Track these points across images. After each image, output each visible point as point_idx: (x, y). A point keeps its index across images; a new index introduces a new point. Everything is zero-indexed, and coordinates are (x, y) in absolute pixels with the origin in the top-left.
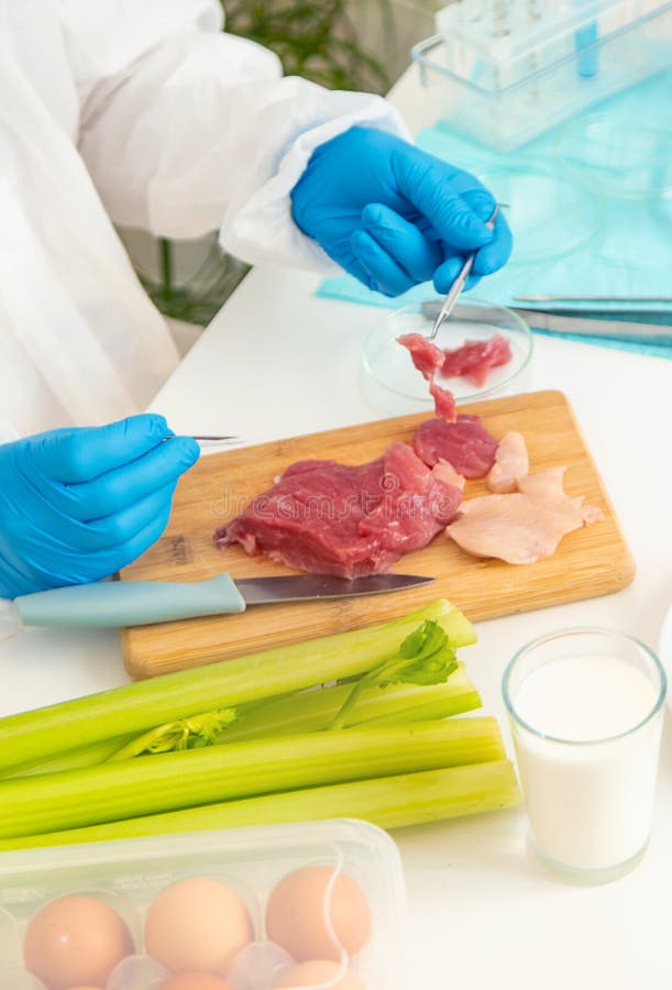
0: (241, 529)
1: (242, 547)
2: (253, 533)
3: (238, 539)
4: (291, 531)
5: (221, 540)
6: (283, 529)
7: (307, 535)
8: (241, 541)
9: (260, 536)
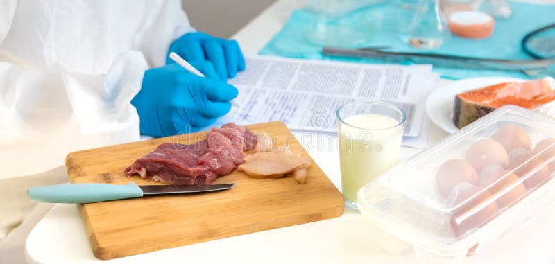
0: (139, 165)
1: (139, 175)
2: (145, 167)
3: (137, 171)
4: (165, 163)
5: (129, 172)
6: (160, 163)
7: (173, 165)
8: (139, 172)
9: (148, 168)
